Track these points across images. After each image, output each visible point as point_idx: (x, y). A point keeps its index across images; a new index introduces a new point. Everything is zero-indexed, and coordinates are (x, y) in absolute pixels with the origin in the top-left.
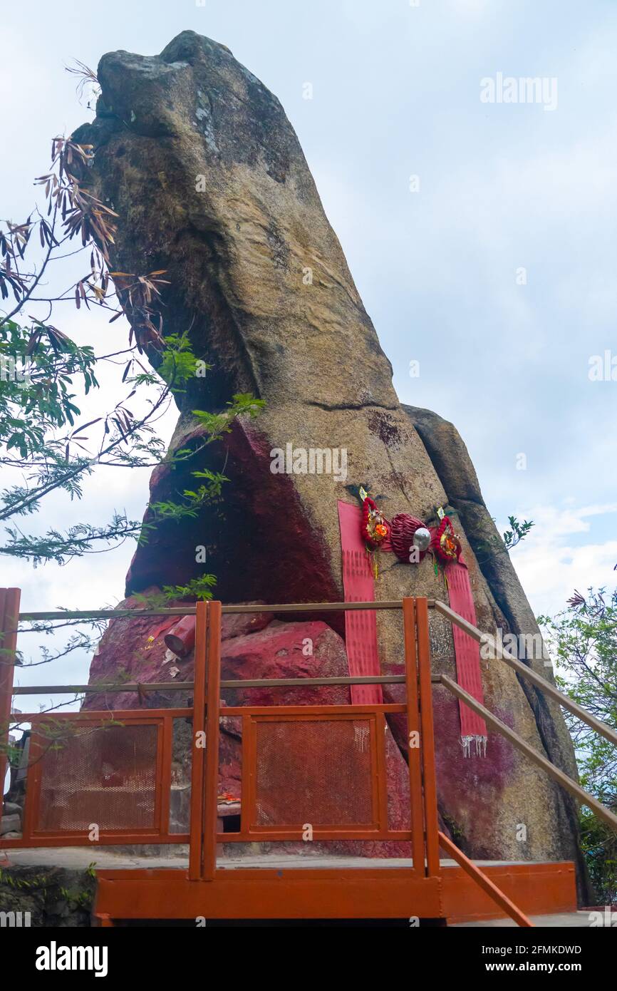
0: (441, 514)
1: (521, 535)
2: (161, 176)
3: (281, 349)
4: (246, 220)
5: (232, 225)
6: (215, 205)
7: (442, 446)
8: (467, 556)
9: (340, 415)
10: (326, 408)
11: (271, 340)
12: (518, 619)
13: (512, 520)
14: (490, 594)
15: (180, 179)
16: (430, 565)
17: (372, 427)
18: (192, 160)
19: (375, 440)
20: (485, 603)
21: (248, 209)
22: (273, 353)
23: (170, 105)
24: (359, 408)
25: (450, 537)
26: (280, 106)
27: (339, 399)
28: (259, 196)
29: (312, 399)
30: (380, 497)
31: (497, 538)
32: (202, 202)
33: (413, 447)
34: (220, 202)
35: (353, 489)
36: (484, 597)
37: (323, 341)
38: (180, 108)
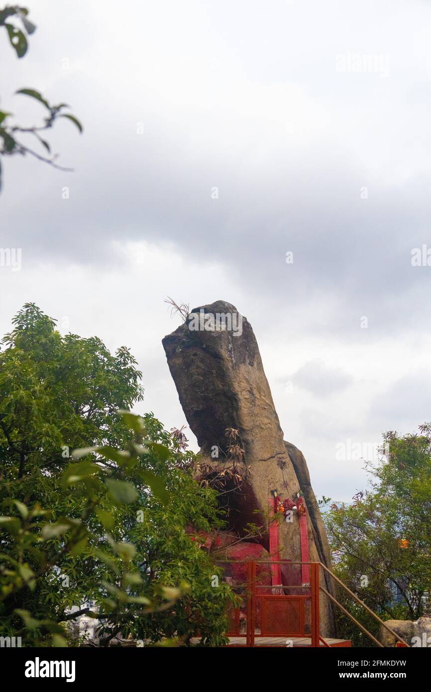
0: (298, 495)
1: (326, 502)
2: (214, 371)
3: (253, 441)
4: (244, 390)
5: (240, 393)
6: (234, 386)
7: (298, 463)
8: (307, 513)
9: (269, 462)
10: (265, 460)
11: (250, 438)
12: (320, 533)
13: (324, 497)
14: (312, 524)
15: (222, 375)
17: (278, 464)
18: (228, 369)
19: (279, 470)
20: (310, 529)
21: (244, 384)
22: (250, 443)
23: (221, 348)
24: (274, 457)
25: (302, 507)
27: (269, 456)
28: (247, 377)
29: (261, 459)
30: (281, 494)
31: (316, 502)
32: (230, 385)
33: (290, 468)
34: (236, 385)
35: (272, 492)
36: (310, 527)
37: (265, 433)
38: (224, 347)
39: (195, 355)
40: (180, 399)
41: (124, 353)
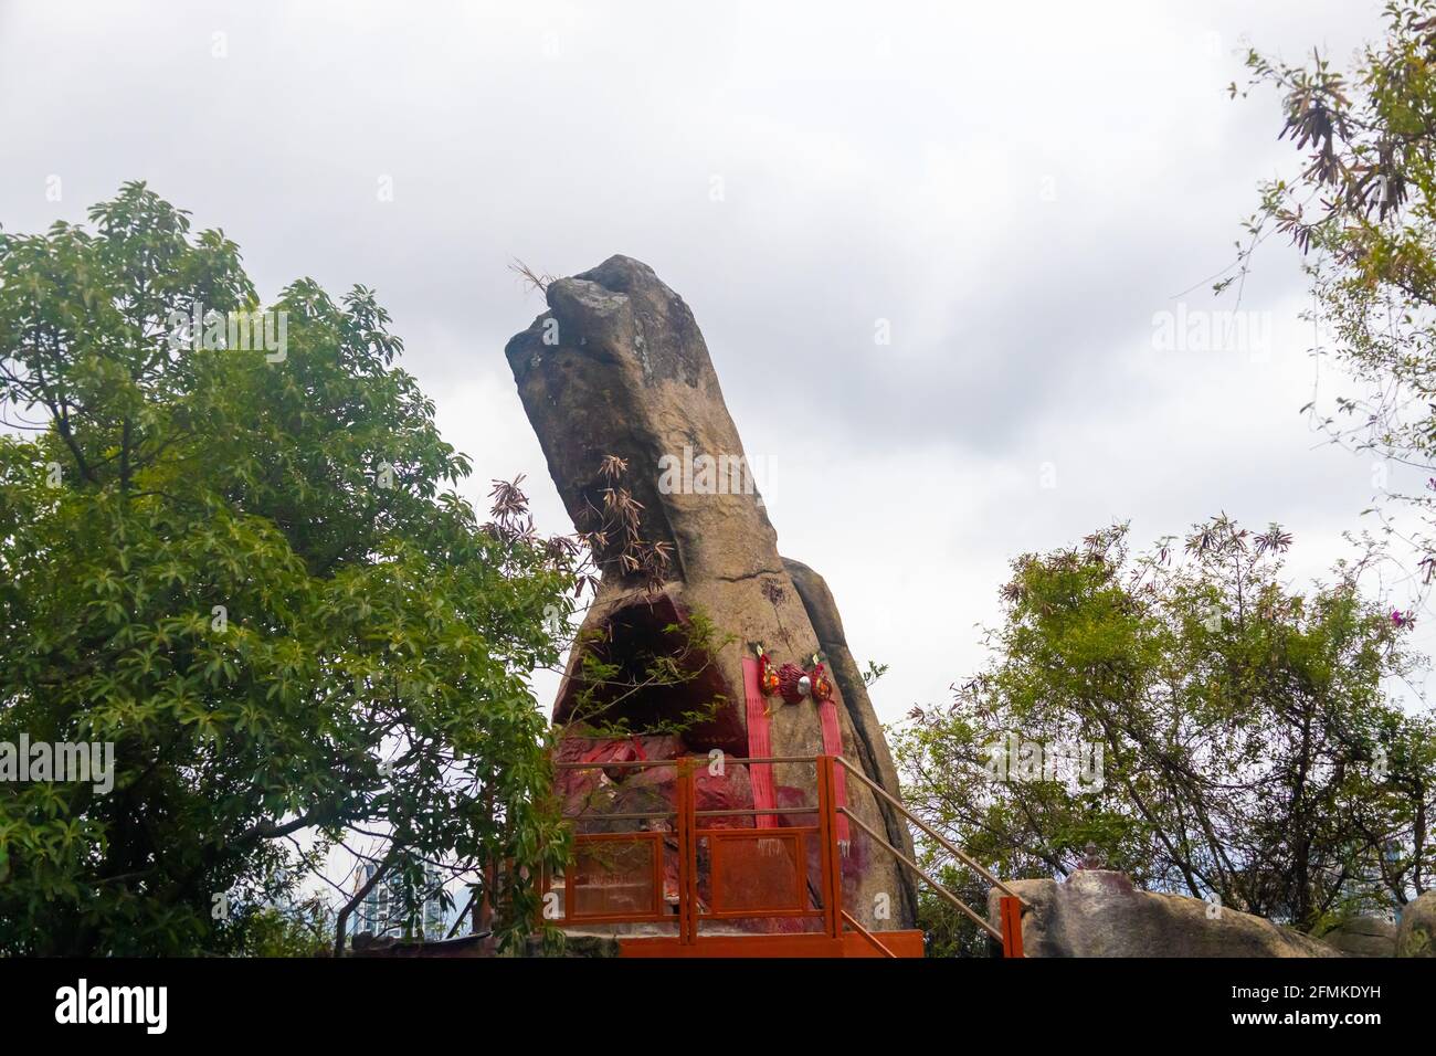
0: (816, 660)
1: (878, 675)
2: (607, 392)
3: (700, 536)
4: (673, 430)
5: (664, 436)
6: (651, 420)
7: (814, 598)
8: (836, 696)
9: (742, 585)
10: (732, 580)
11: (693, 530)
12: (873, 743)
13: (871, 664)
14: (852, 723)
15: (624, 397)
16: (807, 704)
17: (764, 592)
18: (634, 384)
19: (767, 604)
20: (848, 731)
21: (674, 419)
22: (694, 541)
23: (618, 340)
24: (754, 576)
25: (824, 681)
26: (691, 314)
27: (741, 572)
28: (682, 406)
29: (722, 575)
30: (772, 651)
31: (858, 676)
32: (641, 418)
33: (794, 604)
34: (655, 419)
35: (752, 647)
36: (847, 727)
37: (729, 524)
38: (624, 339)
39: (568, 364)
40: (551, 469)
41: (364, 306)
